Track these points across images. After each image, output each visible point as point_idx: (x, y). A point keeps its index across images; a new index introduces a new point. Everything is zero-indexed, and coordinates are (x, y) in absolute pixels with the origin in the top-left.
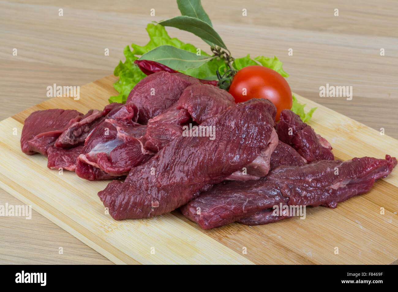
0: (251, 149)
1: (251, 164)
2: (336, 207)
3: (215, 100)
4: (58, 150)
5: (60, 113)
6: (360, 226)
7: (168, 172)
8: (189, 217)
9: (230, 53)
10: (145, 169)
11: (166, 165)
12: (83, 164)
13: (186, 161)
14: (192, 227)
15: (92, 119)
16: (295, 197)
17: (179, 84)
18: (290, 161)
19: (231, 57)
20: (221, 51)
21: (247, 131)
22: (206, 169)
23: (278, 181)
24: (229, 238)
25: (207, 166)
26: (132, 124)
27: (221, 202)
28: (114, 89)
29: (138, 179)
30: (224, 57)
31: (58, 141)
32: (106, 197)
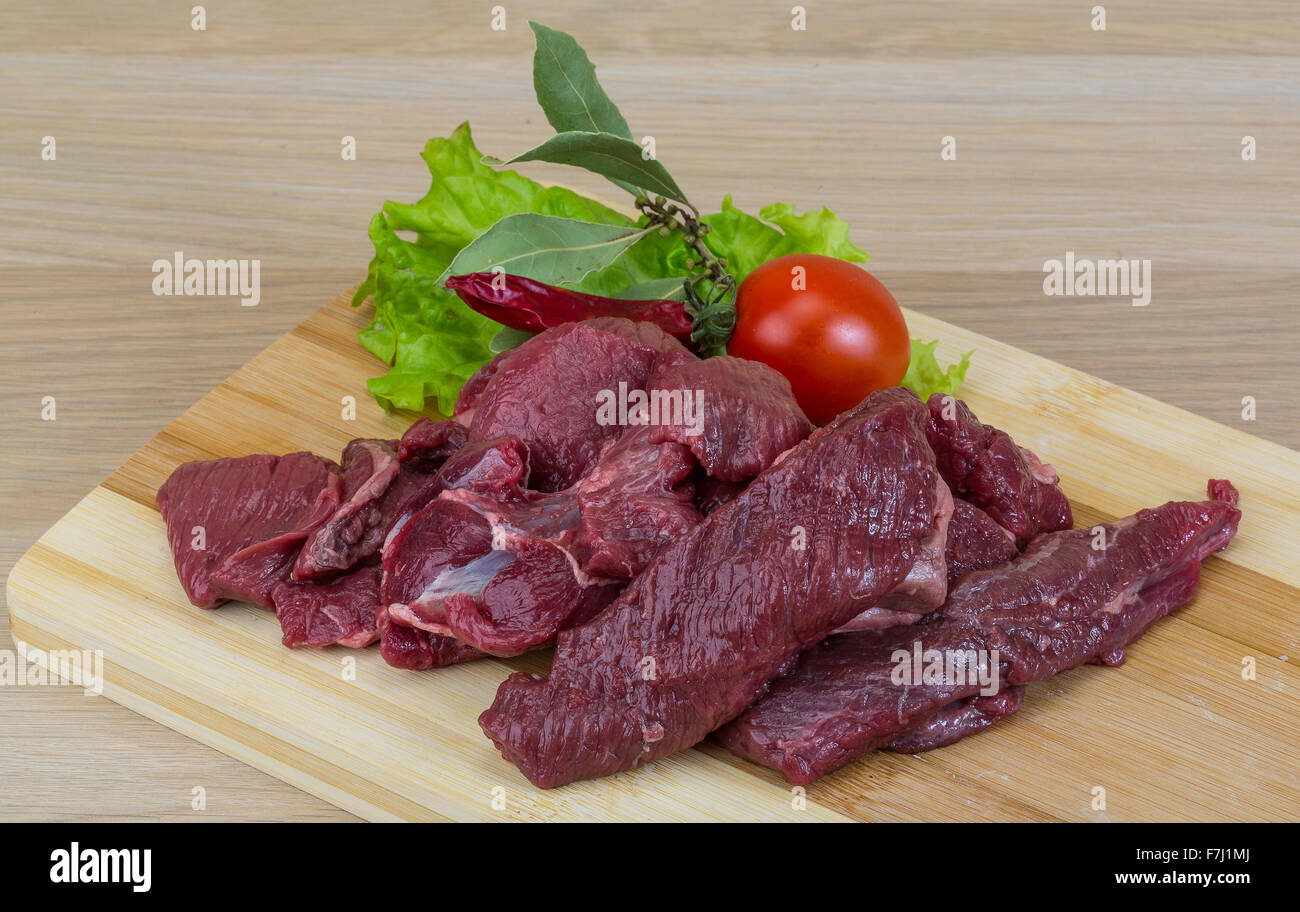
0: (897, 546)
1: (899, 587)
2: (1123, 662)
3: (758, 408)
4: (303, 588)
5: (267, 470)
6: (1206, 712)
7: (679, 638)
8: (749, 755)
9: (697, 213)
10: (605, 634)
11: (668, 619)
12: (401, 629)
13: (728, 606)
14: (760, 781)
15: (382, 484)
16: (1024, 659)
17: (624, 358)
18: (978, 549)
19: (702, 224)
20: (666, 207)
21: (881, 497)
22: (789, 621)
23: (975, 621)
24: (872, 801)
25: (793, 613)
26: (520, 495)
27: (833, 704)
28: (361, 347)
29: (590, 665)
30: (679, 225)
31: (302, 563)
32: (509, 731)
